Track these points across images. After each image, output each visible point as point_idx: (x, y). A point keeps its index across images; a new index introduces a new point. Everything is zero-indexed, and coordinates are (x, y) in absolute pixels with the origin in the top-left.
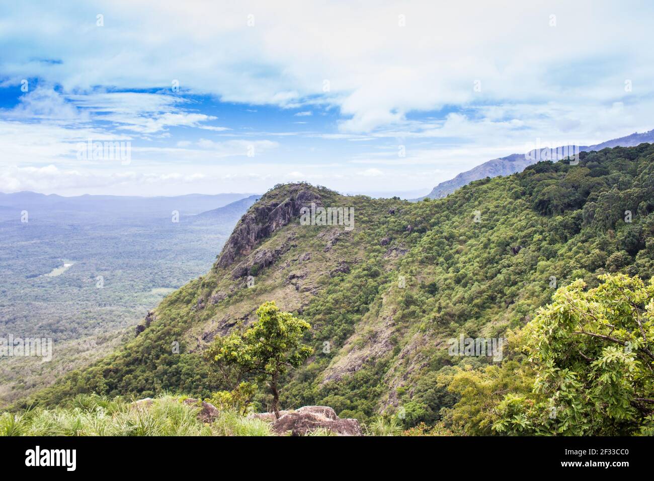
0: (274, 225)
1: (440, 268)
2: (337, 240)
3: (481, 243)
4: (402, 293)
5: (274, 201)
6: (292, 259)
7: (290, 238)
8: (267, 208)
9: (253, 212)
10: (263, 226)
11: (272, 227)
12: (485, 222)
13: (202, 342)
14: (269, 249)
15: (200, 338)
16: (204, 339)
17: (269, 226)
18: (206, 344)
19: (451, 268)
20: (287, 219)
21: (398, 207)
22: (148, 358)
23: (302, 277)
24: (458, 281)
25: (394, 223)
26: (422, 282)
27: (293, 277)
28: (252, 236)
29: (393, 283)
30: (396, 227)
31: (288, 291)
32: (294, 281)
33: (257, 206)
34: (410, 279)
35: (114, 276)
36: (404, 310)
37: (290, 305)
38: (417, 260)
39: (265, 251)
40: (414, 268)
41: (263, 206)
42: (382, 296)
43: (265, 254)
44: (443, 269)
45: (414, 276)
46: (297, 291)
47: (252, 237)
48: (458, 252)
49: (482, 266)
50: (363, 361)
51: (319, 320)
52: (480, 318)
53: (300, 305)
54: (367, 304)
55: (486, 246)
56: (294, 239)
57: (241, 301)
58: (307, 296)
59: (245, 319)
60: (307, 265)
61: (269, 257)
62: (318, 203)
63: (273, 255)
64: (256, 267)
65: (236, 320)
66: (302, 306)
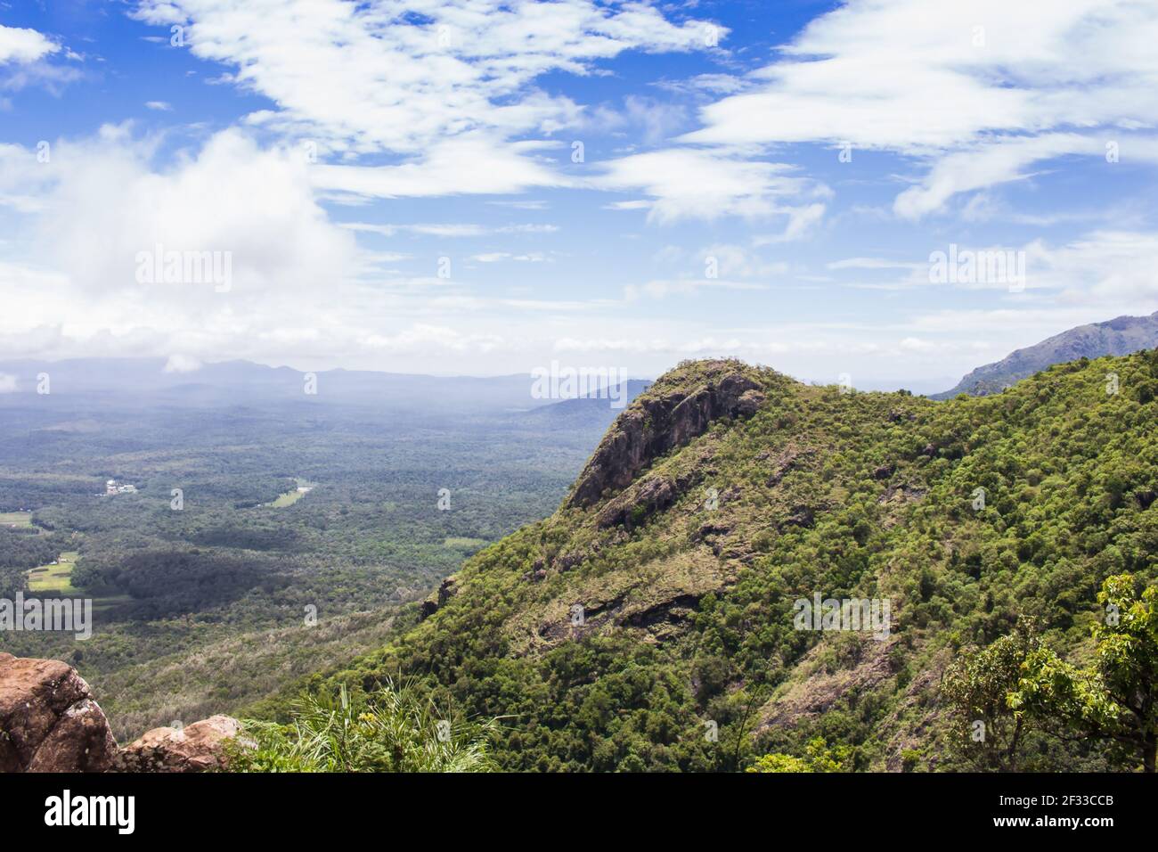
0: (676, 435)
1: (988, 528)
2: (792, 465)
3: (1072, 483)
4: (914, 571)
5: (678, 390)
8: (665, 403)
9: (639, 408)
10: (655, 434)
11: (673, 437)
12: (1081, 444)
13: (539, 640)
14: (666, 478)
15: (535, 631)
16: (542, 633)
17: (666, 436)
18: (545, 643)
19: (1013, 528)
20: (700, 424)
21: (908, 408)
22: (442, 662)
23: (724, 531)
24: (1024, 555)
25: (900, 438)
26: (954, 551)
27: (709, 530)
28: (635, 451)
29: (897, 551)
30: (902, 445)
31: (698, 555)
32: (710, 537)
33: (646, 398)
34: (931, 544)
35: (380, 512)
36: (917, 603)
37: (702, 582)
38: (944, 509)
39: (658, 479)
40: (938, 523)
41: (658, 399)
42: (877, 574)
43: (658, 485)
44: (996, 529)
45: (939, 539)
46: (714, 557)
47: (635, 454)
48: (1024, 498)
49: (1075, 527)
50: (838, 693)
51: (756, 613)
52: (1072, 628)
53: (720, 582)
54: (844, 587)
55: (1082, 490)
56: (712, 460)
57: (613, 569)
58: (734, 567)
59: (618, 602)
60: (735, 510)
61: (665, 491)
62: (757, 398)
63: (673, 489)
64: (641, 508)
65: (601, 602)
66: (723, 585)
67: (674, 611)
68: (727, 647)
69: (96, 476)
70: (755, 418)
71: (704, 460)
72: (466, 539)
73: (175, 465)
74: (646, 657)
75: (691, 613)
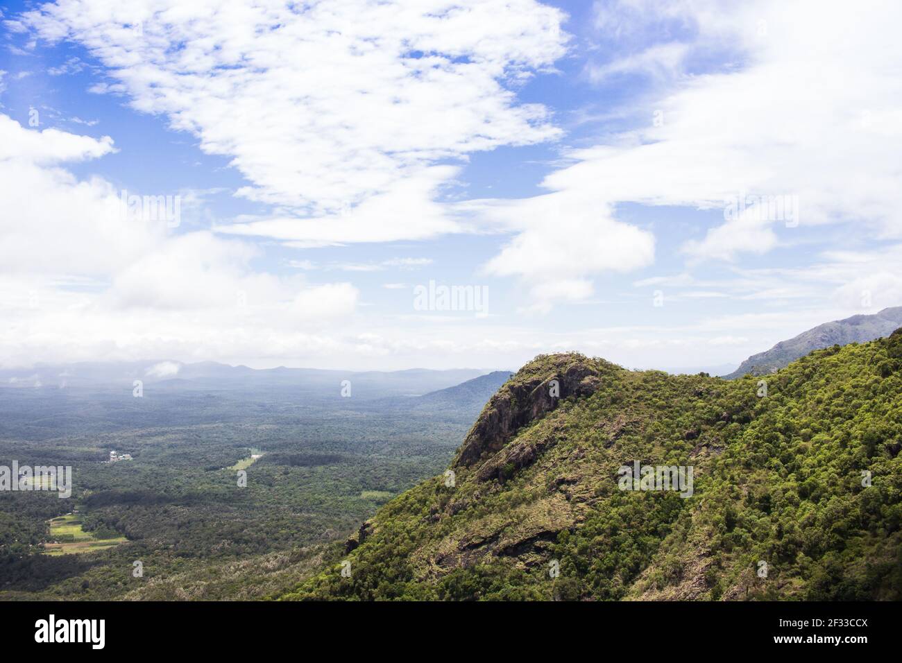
0: (535, 410)
1: (774, 474)
2: (622, 431)
3: (836, 439)
4: (720, 509)
5: (535, 377)
6: (561, 456)
8: (526, 387)
9: (507, 391)
10: (519, 410)
11: (532, 412)
12: (840, 409)
13: (436, 568)
14: (528, 443)
15: (432, 561)
16: (438, 563)
17: (528, 411)
18: (441, 570)
19: (793, 474)
20: (552, 402)
21: (707, 386)
22: (363, 586)
23: (573, 482)
24: (804, 494)
25: (703, 409)
26: (749, 493)
27: (562, 481)
28: (505, 423)
29: (705, 494)
30: (705, 414)
31: (555, 500)
32: (563, 487)
33: (512, 384)
34: (732, 488)
35: (313, 472)
36: (724, 534)
37: (558, 521)
38: (739, 461)
39: (523, 444)
40: (735, 472)
41: (520, 384)
42: (691, 512)
43: (523, 449)
44: (780, 475)
45: (737, 484)
46: (567, 502)
47: (505, 426)
48: (800, 451)
49: (841, 472)
51: (600, 543)
52: (846, 551)
53: (572, 521)
54: (667, 522)
55: (844, 444)
56: (563, 429)
57: (490, 513)
58: (582, 509)
59: (495, 538)
60: (581, 466)
61: (528, 453)
62: (595, 381)
63: (534, 451)
64: (511, 466)
65: (483, 538)
66: (574, 523)
67: (538, 543)
68: (580, 571)
69: (102, 447)
70: (593, 396)
71: (556, 429)
72: (377, 492)
73: (160, 439)
74: (518, 579)
75: (551, 545)
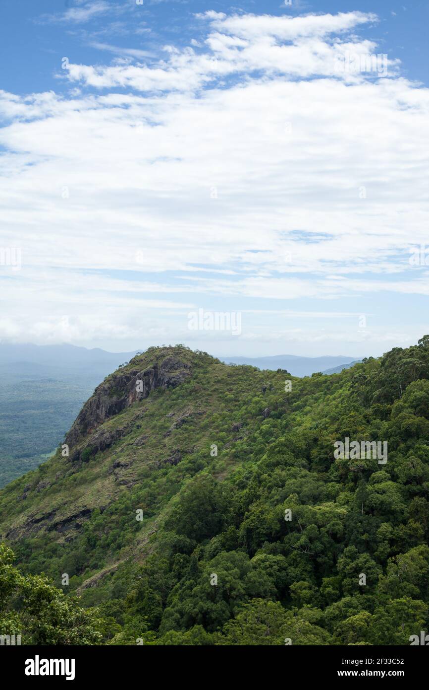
2: (184, 421)
5: (135, 368)
6: (129, 442)
7: (139, 416)
8: (126, 377)
9: (110, 381)
10: (117, 399)
11: (128, 401)
14: (109, 429)
16: (7, 536)
17: (125, 400)
20: (144, 392)
23: (126, 466)
25: (256, 404)
27: (118, 465)
30: (255, 409)
31: (106, 482)
32: (117, 470)
33: (117, 374)
37: (99, 501)
39: (104, 430)
41: (122, 374)
43: (102, 434)
46: (114, 484)
51: (113, 522)
53: (108, 501)
56: (143, 417)
57: (58, 491)
58: (121, 491)
60: (137, 452)
61: (107, 438)
62: (184, 374)
63: (112, 437)
64: (89, 450)
65: (43, 514)
66: (110, 503)
67: (78, 520)
70: (178, 388)
74: (52, 553)
75: (86, 522)
